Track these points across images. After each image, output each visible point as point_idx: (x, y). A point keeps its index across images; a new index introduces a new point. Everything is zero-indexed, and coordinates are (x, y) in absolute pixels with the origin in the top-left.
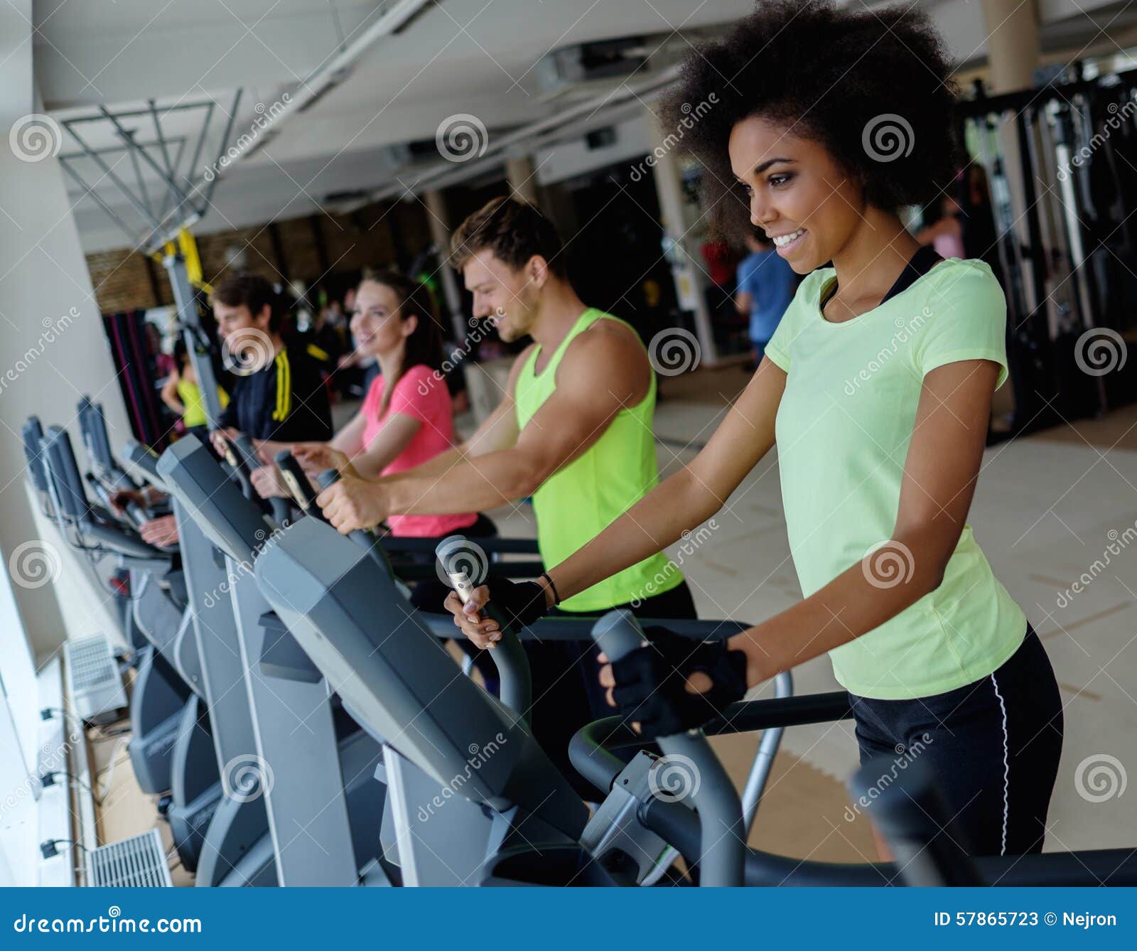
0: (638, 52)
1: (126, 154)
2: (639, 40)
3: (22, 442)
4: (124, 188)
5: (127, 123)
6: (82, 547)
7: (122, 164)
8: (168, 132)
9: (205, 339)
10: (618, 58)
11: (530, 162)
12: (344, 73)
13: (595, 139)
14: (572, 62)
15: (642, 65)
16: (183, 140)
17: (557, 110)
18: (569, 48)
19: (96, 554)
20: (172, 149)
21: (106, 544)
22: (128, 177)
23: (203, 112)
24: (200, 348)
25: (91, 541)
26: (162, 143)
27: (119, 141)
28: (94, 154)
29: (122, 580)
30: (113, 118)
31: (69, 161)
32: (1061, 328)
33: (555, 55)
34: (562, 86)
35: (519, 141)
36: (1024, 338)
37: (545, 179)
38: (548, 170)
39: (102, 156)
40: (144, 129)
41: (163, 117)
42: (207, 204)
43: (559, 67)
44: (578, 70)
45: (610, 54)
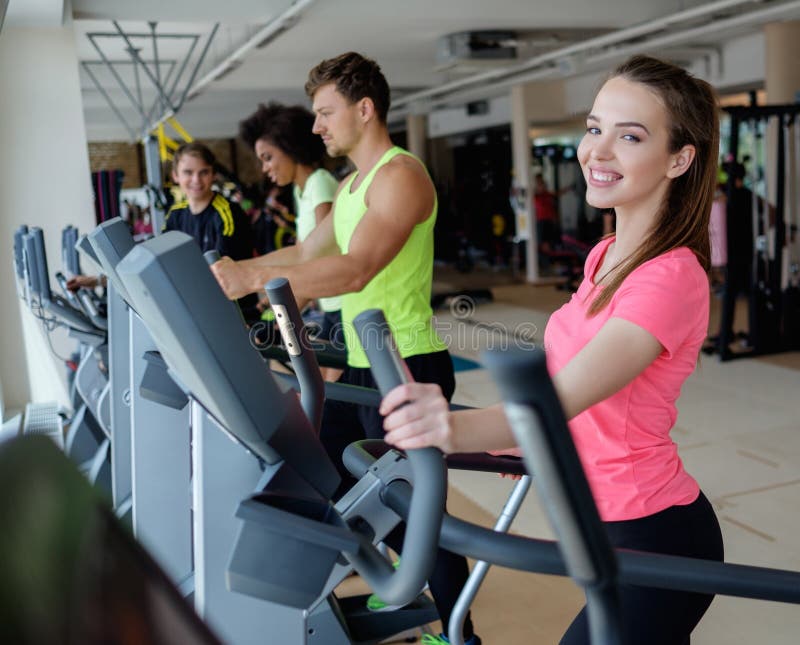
0: (512, 43)
1: (131, 67)
2: (513, 34)
3: (12, 242)
4: (127, 91)
5: (136, 43)
6: (42, 318)
7: (127, 74)
8: (162, 56)
9: (164, 199)
10: (496, 46)
11: (424, 119)
12: (293, 21)
13: (473, 108)
14: (462, 44)
15: (512, 53)
16: (174, 63)
17: (448, 81)
18: (462, 34)
19: (51, 324)
20: (164, 69)
21: (60, 318)
22: (130, 83)
23: (190, 41)
24: (159, 205)
25: (48, 315)
26: (157, 62)
27: (127, 56)
28: (109, 63)
29: (74, 362)
30: (125, 36)
31: (90, 67)
32: (790, 282)
33: (451, 38)
34: (453, 60)
35: (419, 100)
36: (762, 286)
37: (433, 133)
38: (437, 127)
39: (115, 66)
40: (146, 47)
41: (160, 41)
42: (181, 105)
43: (452, 47)
44: (466, 50)
45: (491, 42)
